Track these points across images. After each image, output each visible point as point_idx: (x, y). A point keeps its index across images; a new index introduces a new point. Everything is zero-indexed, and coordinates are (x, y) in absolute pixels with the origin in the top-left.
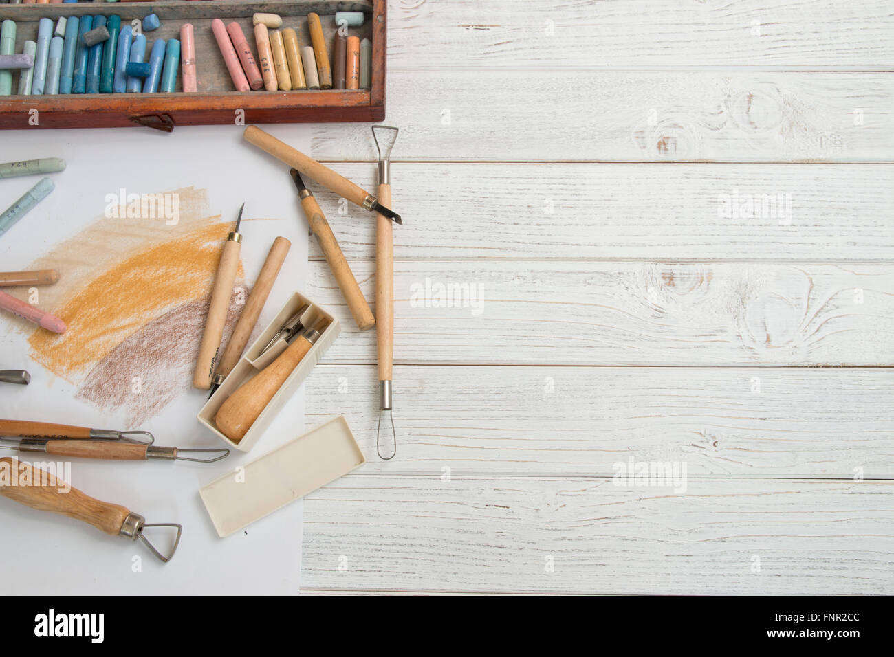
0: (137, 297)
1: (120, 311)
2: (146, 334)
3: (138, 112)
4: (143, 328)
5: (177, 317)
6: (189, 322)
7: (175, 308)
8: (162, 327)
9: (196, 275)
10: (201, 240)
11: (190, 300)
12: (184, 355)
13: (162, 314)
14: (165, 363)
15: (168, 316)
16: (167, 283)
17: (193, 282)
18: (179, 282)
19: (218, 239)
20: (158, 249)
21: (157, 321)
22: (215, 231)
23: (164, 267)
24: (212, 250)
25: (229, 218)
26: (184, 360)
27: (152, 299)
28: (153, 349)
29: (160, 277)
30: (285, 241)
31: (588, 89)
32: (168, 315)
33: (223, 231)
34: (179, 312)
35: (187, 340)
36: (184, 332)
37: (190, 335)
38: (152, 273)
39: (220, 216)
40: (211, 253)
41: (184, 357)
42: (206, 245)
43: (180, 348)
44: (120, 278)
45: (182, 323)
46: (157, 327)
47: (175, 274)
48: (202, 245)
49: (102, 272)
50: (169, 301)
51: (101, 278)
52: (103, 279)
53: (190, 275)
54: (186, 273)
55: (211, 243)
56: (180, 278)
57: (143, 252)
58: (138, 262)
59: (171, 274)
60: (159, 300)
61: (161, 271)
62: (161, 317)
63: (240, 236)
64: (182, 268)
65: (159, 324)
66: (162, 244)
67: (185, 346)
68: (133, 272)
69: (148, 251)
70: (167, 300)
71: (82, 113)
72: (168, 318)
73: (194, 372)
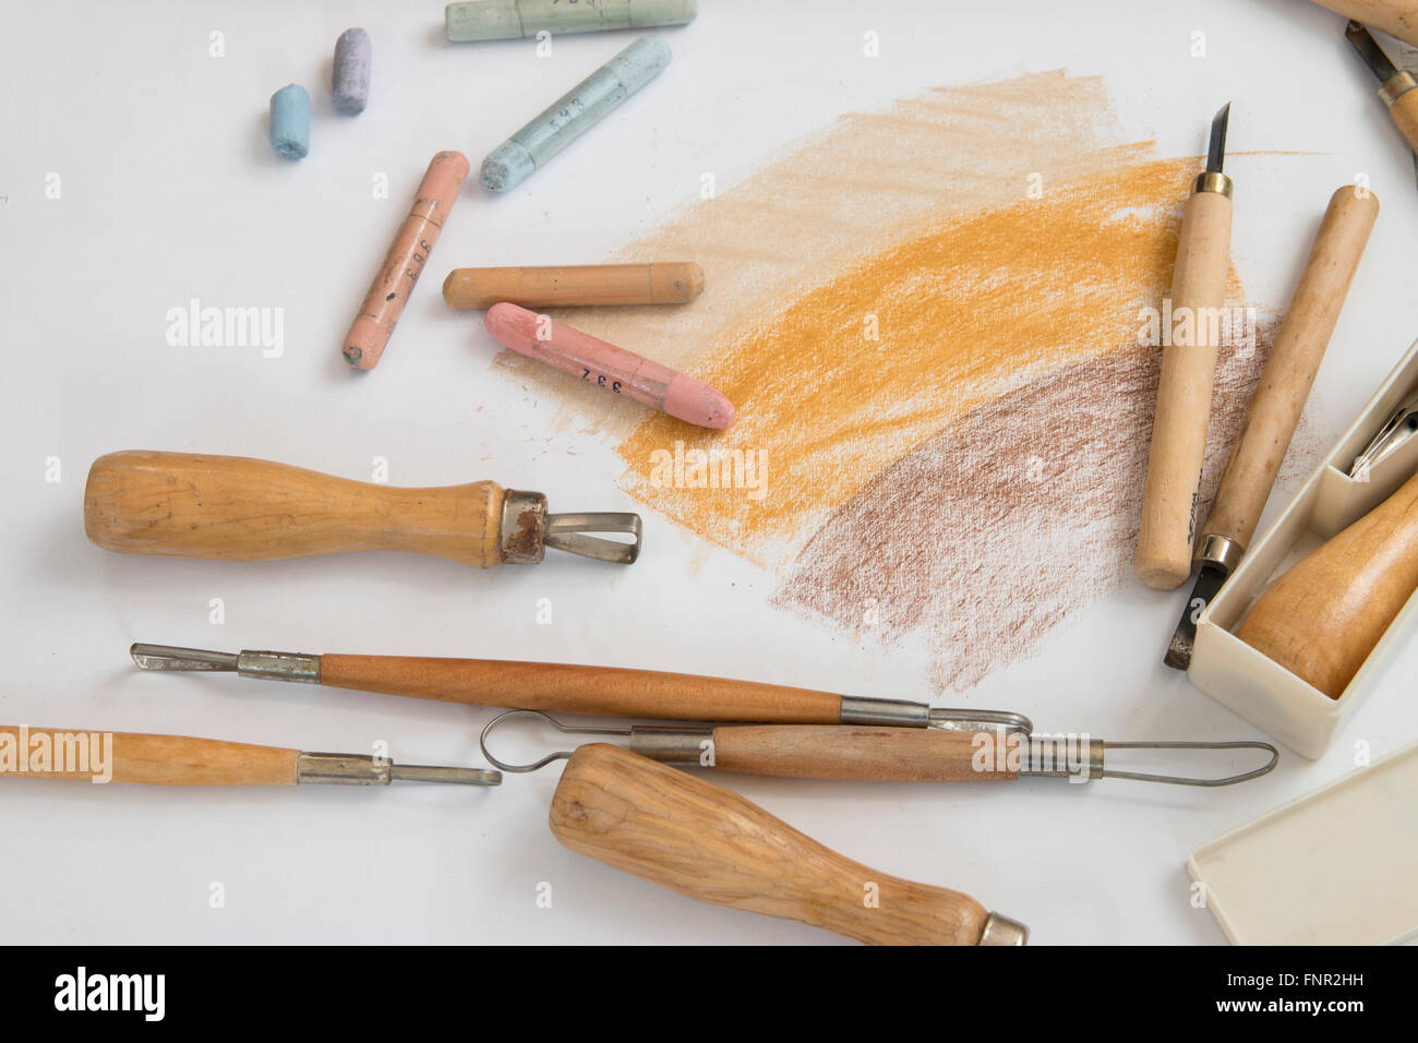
0: (933, 343)
1: (884, 383)
2: (968, 440)
4: (958, 423)
5: (1056, 396)
6: (1093, 410)
7: (1046, 373)
8: (1014, 422)
9: (1102, 289)
10: (1102, 202)
11: (1091, 353)
12: (1088, 495)
13: (1011, 389)
14: (1036, 516)
15: (1032, 394)
16: (1017, 310)
17: (1093, 307)
18: (1052, 309)
19: (1154, 200)
20: (979, 222)
21: (999, 408)
22: (1147, 180)
23: (1003, 268)
24: (1137, 230)
25: (1183, 144)
26: (1090, 509)
27: (977, 351)
28: (994, 478)
29: (993, 295)
32: (1031, 391)
33: (1164, 183)
34: (1060, 383)
35: (1093, 458)
36: (1081, 434)
37: (1102, 445)
38: (965, 284)
39: (1151, 143)
40: (1138, 236)
41: (1093, 501)
42: (1120, 215)
43: (1077, 476)
44: (877, 293)
45: (1073, 412)
46: (999, 422)
47: (1036, 288)
48: (1106, 215)
49: (824, 278)
50: (1026, 356)
51: (820, 293)
52: (827, 297)
53: (1081, 289)
54: (1070, 284)
55: (1133, 210)
56: (1053, 300)
57: (935, 230)
58: (923, 254)
59: (1026, 287)
60: (995, 353)
61: (996, 279)
62: (1008, 396)
63: (1228, 183)
64: (1056, 273)
65: (1005, 413)
66: (991, 211)
67: (1089, 471)
68: (913, 283)
69: (952, 228)
70: (1021, 352)
72: (1030, 399)
73: (1135, 539)
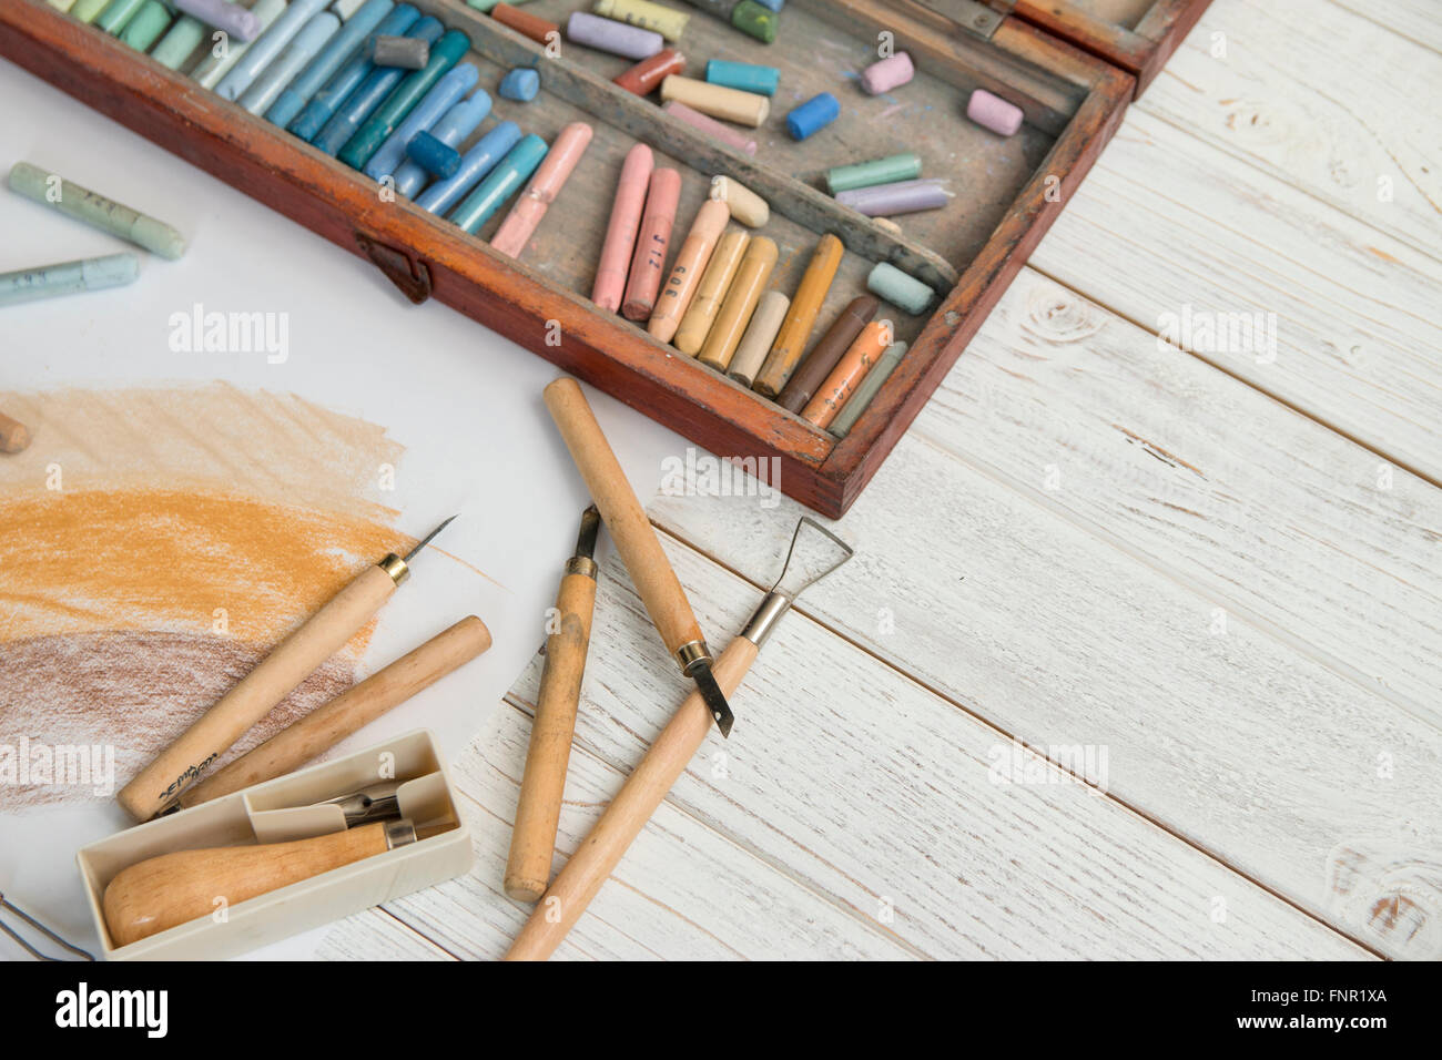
0: (140, 570)
1: (90, 578)
2: (104, 648)
3: (377, 230)
4: (108, 633)
5: (184, 651)
6: (198, 675)
7: (192, 632)
8: (143, 653)
9: (276, 596)
10: (331, 535)
11: (231, 635)
12: (145, 730)
13: (162, 630)
14: (100, 724)
15: (168, 640)
16: (211, 578)
17: (259, 605)
18: (235, 590)
19: (364, 553)
20: (240, 504)
21: (142, 638)
22: (362, 536)
23: (228, 545)
24: (336, 568)
25: (410, 526)
26: (138, 740)
27: (162, 592)
28: (98, 684)
29: (206, 559)
30: (481, 631)
31: (1302, 702)
32: (171, 638)
33: (382, 546)
34: (194, 644)
35: (170, 706)
36: (176, 687)
37: (183, 701)
38: (198, 542)
39: (396, 513)
40: (332, 573)
41: (144, 736)
42: (334, 551)
43: (150, 713)
44: (133, 516)
45: (185, 668)
46: (132, 648)
47: (237, 571)
48: (326, 546)
49: (107, 486)
50: (190, 613)
51: (97, 494)
52: (102, 500)
53: (263, 588)
54: (260, 580)
55: (345, 554)
56: (241, 584)
57: (208, 494)
58: (187, 507)
59: (231, 566)
60: (173, 600)
61: (216, 550)
62: (155, 634)
63: (405, 571)
64: (258, 567)
65: (142, 644)
66: (255, 501)
67: (158, 714)
68: (167, 520)
69: (220, 499)
70: (189, 608)
71: (273, 173)
72: (166, 643)
73: (139, 774)
